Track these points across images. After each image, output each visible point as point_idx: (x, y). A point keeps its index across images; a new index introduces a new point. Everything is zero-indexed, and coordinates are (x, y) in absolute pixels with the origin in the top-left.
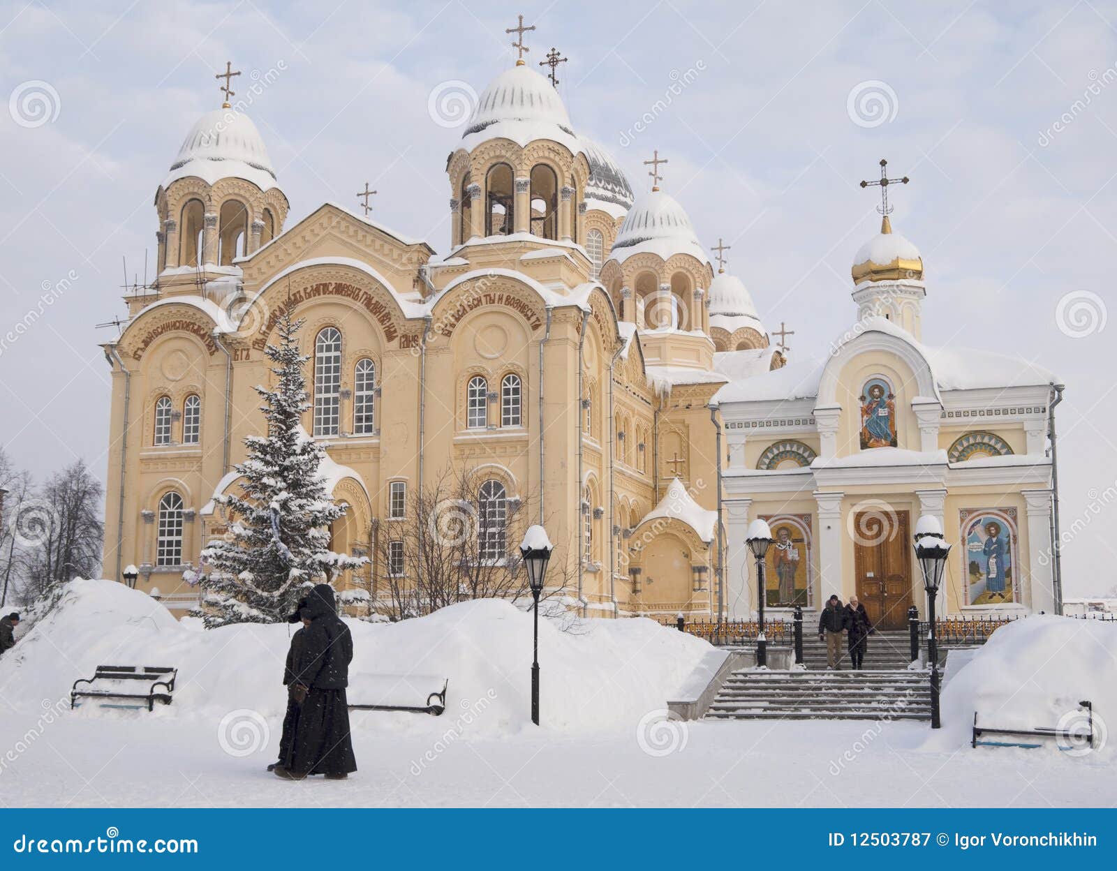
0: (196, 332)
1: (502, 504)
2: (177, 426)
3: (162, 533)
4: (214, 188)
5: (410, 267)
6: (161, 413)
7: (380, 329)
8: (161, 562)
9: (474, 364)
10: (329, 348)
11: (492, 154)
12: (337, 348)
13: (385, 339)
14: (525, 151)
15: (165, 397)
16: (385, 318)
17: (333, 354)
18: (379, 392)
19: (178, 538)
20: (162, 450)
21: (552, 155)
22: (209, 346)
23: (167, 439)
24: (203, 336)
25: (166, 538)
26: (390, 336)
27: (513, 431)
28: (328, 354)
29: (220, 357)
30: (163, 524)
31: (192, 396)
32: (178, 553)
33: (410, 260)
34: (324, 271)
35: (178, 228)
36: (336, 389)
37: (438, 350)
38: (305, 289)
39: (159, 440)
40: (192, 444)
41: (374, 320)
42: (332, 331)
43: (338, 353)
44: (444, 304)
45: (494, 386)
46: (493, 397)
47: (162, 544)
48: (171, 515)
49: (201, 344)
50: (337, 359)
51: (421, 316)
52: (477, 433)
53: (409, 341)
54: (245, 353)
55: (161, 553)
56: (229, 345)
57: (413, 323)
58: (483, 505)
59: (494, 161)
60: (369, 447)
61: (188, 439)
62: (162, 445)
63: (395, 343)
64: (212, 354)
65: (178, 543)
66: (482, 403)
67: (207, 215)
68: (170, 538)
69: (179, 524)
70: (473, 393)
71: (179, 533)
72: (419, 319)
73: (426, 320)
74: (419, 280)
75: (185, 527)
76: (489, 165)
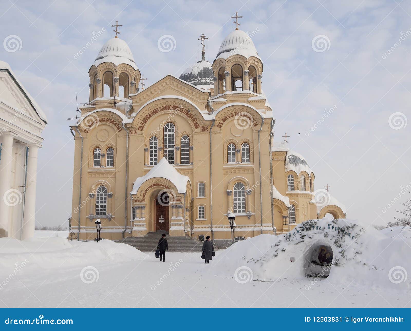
0: (112, 122)
1: (243, 192)
2: (104, 160)
3: (98, 202)
4: (118, 67)
5: (204, 101)
6: (96, 154)
7: (192, 124)
8: (97, 214)
9: (231, 138)
10: (169, 131)
11: (234, 61)
12: (173, 131)
13: (195, 128)
14: (248, 60)
15: (98, 148)
16: (194, 120)
17: (171, 133)
18: (192, 148)
19: (105, 204)
20: (97, 169)
21: (255, 63)
22: (118, 128)
23: (99, 165)
24: (115, 124)
25: (99, 204)
26: (197, 127)
27: (247, 164)
28: (169, 133)
29: (123, 133)
30: (98, 198)
31: (110, 148)
32: (105, 210)
33: (204, 98)
34: (169, 101)
35: (101, 82)
36: (173, 146)
37: (216, 133)
38: (160, 107)
39: (95, 165)
40: (110, 167)
41: (189, 120)
42: (171, 125)
43: (173, 133)
44: (219, 115)
45: (239, 147)
46: (239, 151)
47: (98, 206)
48: (102, 195)
49: (115, 128)
50: (173, 135)
51: (211, 119)
52: (232, 165)
53: (205, 129)
54: (134, 132)
55: (98, 210)
56: (128, 128)
57: (207, 122)
58: (235, 192)
59: (235, 63)
60: (188, 169)
61: (108, 165)
62: (97, 167)
63: (198, 130)
64: (119, 131)
65: (105, 206)
66: (233, 153)
67: (115, 77)
68: (101, 204)
69: (105, 198)
70: (230, 150)
71: (105, 202)
72: (210, 120)
73: (213, 121)
74: (208, 106)
75: (109, 200)
76: (233, 65)
